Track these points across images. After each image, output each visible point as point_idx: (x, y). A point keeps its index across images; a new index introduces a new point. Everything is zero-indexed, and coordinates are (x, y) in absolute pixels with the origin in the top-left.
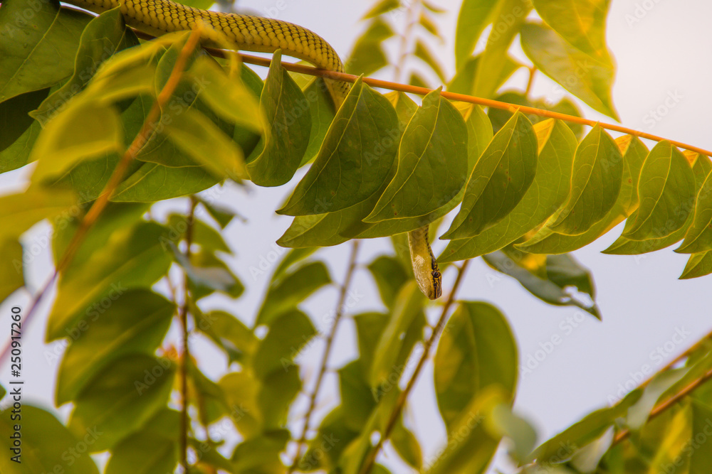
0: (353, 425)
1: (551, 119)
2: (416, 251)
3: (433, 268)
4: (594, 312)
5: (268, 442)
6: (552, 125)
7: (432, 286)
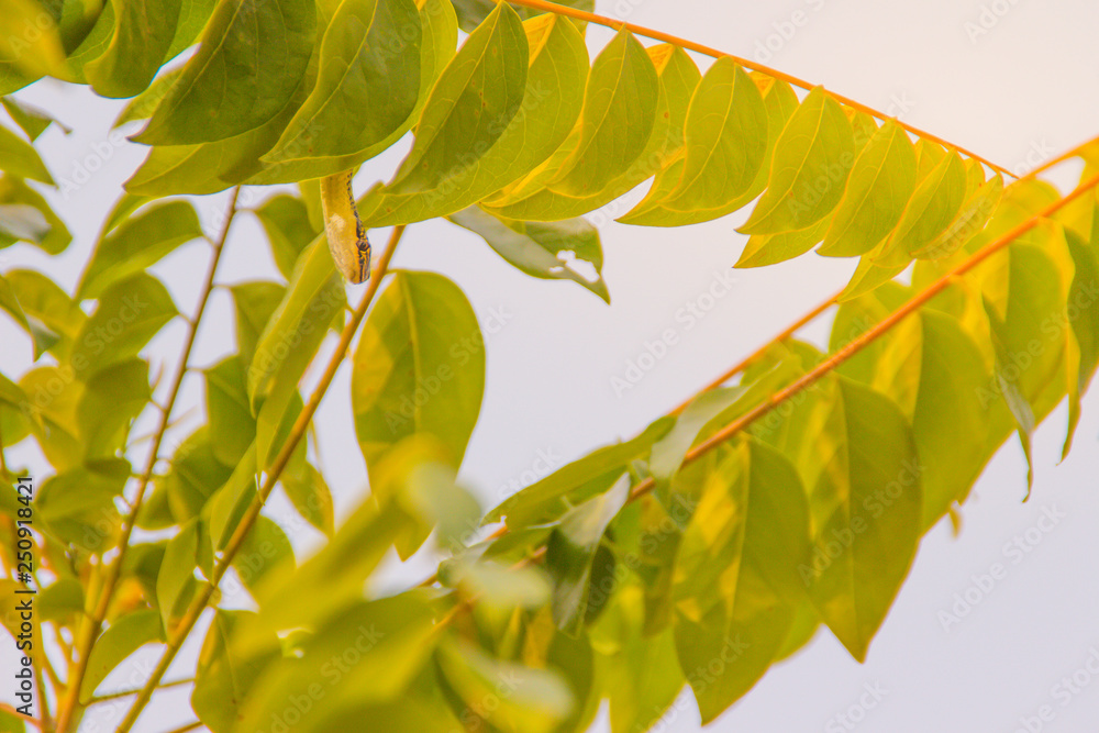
0: (225, 458)
1: (549, 14)
2: (332, 208)
3: (359, 236)
4: (600, 290)
5: (94, 479)
6: (551, 23)
7: (357, 263)
